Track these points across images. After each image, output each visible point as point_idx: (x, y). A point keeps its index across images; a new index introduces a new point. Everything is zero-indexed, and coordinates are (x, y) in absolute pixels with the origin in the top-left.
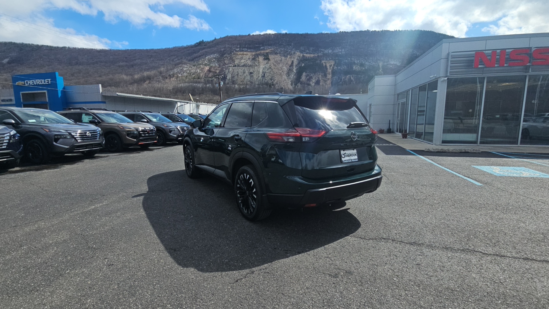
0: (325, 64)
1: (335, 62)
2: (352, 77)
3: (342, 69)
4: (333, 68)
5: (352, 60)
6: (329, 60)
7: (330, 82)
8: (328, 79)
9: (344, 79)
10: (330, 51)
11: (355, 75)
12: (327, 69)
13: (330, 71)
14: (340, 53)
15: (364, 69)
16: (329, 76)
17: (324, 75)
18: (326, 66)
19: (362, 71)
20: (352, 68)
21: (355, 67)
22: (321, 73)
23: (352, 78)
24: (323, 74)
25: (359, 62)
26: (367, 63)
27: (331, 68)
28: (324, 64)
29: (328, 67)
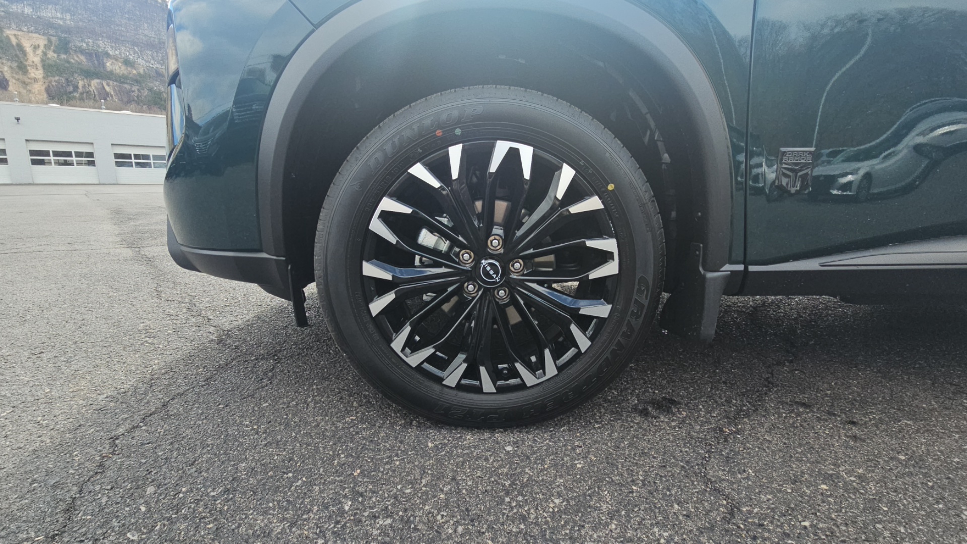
0: (17, 39)
1: (50, 41)
2: (108, 85)
3: (72, 61)
4: (45, 54)
5: (99, 46)
6: (28, 32)
7: (43, 88)
8: (35, 80)
9: (84, 86)
10: (28, 10)
11: (115, 83)
12: (25, 53)
13: (36, 59)
14: (61, 22)
15: (135, 72)
16: (38, 74)
17: (18, 66)
18: (20, 47)
19: (131, 76)
20: (104, 65)
21: (111, 64)
22: (8, 60)
23: (107, 89)
24: (15, 65)
25: (120, 54)
26: (140, 61)
27: (39, 52)
28: (14, 41)
29: (29, 50)
